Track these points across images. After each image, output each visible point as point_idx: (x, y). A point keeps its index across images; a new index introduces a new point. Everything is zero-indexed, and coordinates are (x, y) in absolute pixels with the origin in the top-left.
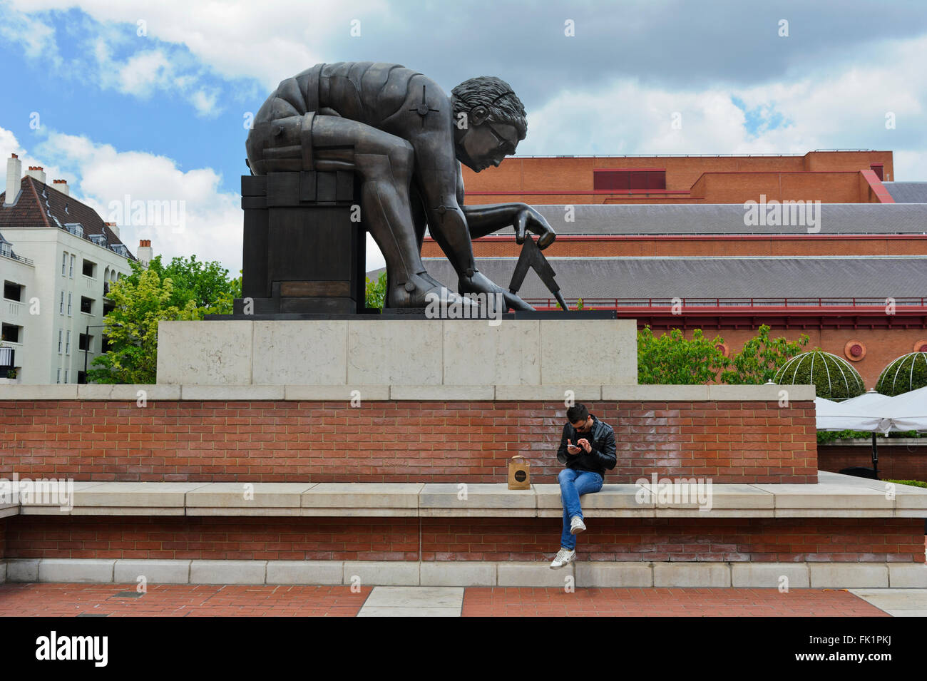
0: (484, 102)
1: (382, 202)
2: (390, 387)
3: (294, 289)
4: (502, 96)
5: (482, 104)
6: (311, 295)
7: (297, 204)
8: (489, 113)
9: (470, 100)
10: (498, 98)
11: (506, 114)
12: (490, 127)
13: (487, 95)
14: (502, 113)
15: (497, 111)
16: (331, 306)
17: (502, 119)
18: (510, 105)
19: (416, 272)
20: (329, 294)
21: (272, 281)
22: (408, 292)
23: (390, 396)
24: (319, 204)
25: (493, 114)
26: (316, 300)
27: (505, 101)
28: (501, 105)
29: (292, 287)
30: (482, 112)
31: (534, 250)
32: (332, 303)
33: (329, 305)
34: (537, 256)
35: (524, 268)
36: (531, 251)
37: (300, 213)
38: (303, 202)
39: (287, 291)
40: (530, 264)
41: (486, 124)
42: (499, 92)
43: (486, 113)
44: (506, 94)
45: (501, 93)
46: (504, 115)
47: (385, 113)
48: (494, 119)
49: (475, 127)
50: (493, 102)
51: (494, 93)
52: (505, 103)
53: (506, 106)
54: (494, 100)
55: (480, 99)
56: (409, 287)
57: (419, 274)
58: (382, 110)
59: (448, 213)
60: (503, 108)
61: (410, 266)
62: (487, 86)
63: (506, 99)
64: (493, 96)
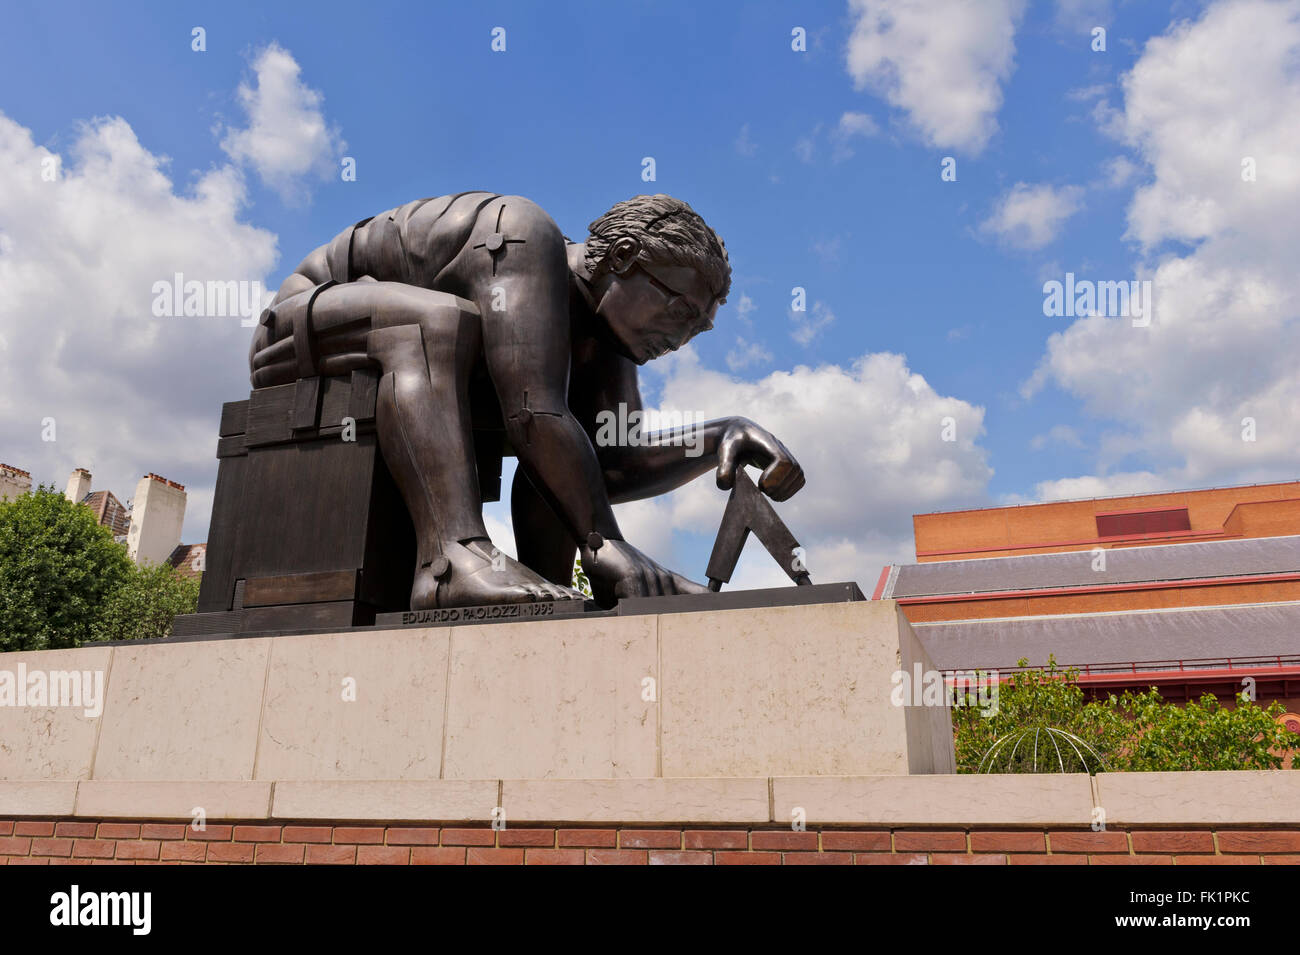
0: (631, 231)
1: (401, 407)
2: (273, 785)
3: (265, 591)
4: (665, 216)
5: (627, 234)
6: (291, 599)
7: (290, 436)
8: (640, 247)
9: (608, 231)
10: (655, 221)
11: (671, 246)
12: (647, 274)
13: (636, 218)
14: (666, 246)
15: (653, 241)
16: (321, 619)
17: (665, 255)
18: (680, 231)
19: (456, 538)
20: (319, 597)
21: (237, 580)
22: (437, 578)
23: (271, 810)
24: (323, 432)
25: (647, 247)
26: (296, 610)
27: (671, 225)
28: (662, 230)
29: (262, 586)
30: (626, 247)
31: (753, 498)
32: (322, 613)
33: (318, 617)
34: (758, 509)
35: (733, 534)
36: (747, 499)
37: (294, 453)
38: (297, 431)
39: (253, 596)
40: (746, 525)
41: (638, 268)
42: (662, 211)
43: (635, 248)
44: (675, 214)
45: (663, 213)
46: (669, 248)
47: (438, 260)
48: (652, 257)
49: (622, 278)
50: (648, 227)
51: (650, 214)
52: (671, 227)
53: (675, 233)
54: (650, 225)
55: (624, 226)
56: (438, 567)
57: (464, 542)
58: (434, 258)
59: (537, 422)
60: (664, 235)
61: (446, 526)
62: (640, 205)
63: (674, 221)
64: (649, 218)
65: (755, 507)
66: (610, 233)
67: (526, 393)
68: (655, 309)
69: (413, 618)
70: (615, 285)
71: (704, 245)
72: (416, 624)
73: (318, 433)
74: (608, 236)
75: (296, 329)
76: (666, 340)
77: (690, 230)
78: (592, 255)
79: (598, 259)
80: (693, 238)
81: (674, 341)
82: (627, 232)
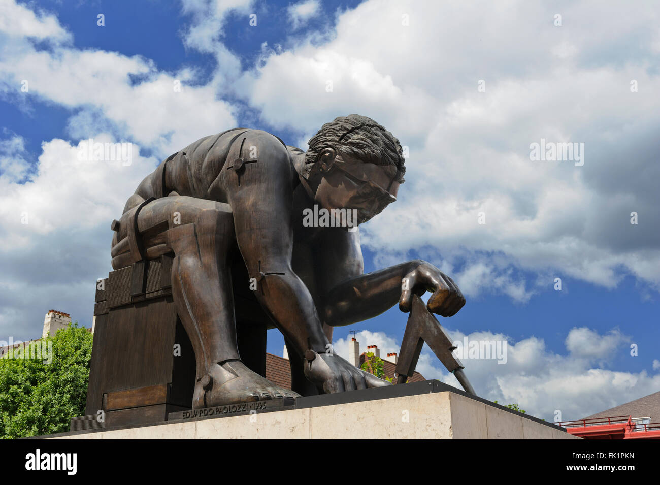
0: (329, 143)
1: (182, 278)
3: (118, 400)
4: (352, 131)
5: (328, 146)
6: (132, 405)
7: (128, 300)
8: (336, 154)
10: (345, 135)
11: (356, 150)
12: (342, 171)
13: (333, 134)
14: (352, 150)
15: (344, 148)
16: (148, 417)
18: (362, 139)
19: (217, 361)
20: (147, 403)
21: (104, 394)
22: (204, 388)
24: (148, 296)
25: (341, 153)
26: (134, 412)
27: (356, 136)
28: (350, 140)
29: (116, 398)
30: (327, 155)
31: (424, 317)
32: (149, 412)
33: (146, 415)
34: (428, 324)
35: (412, 343)
36: (420, 318)
37: (132, 310)
38: (134, 297)
39: (111, 404)
40: (420, 335)
41: (336, 168)
42: (349, 127)
43: (332, 155)
44: (358, 128)
45: (350, 128)
46: (355, 152)
47: (209, 179)
48: (344, 160)
49: (327, 175)
50: (340, 140)
51: (342, 130)
52: (355, 138)
53: (358, 141)
54: (342, 138)
55: (326, 141)
56: (205, 381)
57: (222, 363)
58: (206, 177)
59: (267, 280)
60: (352, 144)
61: (210, 354)
62: (337, 124)
63: (358, 133)
64: (341, 133)
65: (425, 322)
66: (318, 146)
67: (260, 262)
68: (352, 194)
69: (188, 415)
70: (323, 180)
71: (379, 147)
72: (190, 419)
73: (145, 297)
74: (317, 148)
75: (129, 232)
76: (361, 213)
77: (369, 138)
78: (308, 162)
79: (311, 164)
80: (371, 142)
81: (367, 213)
82: (327, 144)
